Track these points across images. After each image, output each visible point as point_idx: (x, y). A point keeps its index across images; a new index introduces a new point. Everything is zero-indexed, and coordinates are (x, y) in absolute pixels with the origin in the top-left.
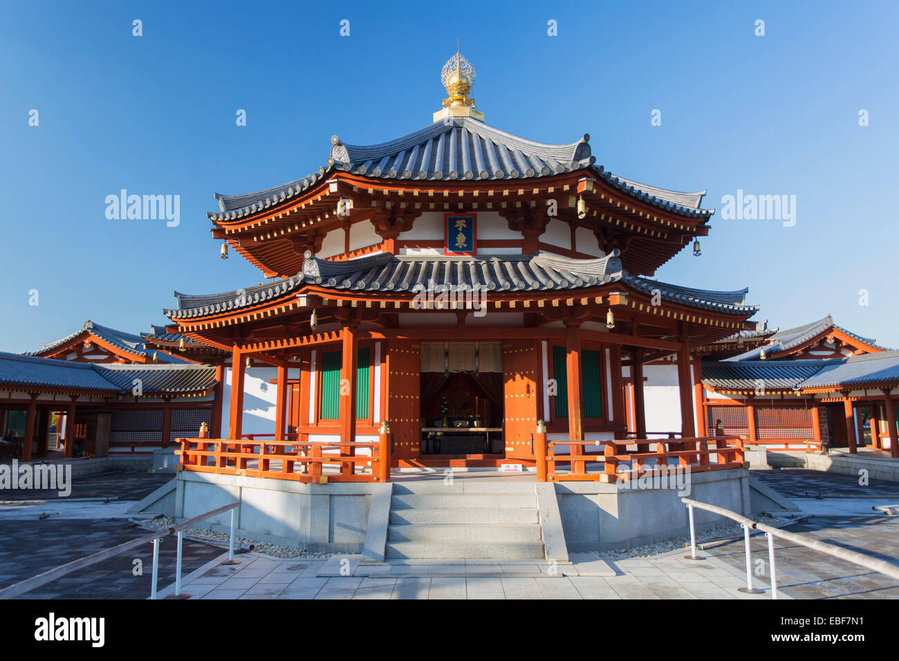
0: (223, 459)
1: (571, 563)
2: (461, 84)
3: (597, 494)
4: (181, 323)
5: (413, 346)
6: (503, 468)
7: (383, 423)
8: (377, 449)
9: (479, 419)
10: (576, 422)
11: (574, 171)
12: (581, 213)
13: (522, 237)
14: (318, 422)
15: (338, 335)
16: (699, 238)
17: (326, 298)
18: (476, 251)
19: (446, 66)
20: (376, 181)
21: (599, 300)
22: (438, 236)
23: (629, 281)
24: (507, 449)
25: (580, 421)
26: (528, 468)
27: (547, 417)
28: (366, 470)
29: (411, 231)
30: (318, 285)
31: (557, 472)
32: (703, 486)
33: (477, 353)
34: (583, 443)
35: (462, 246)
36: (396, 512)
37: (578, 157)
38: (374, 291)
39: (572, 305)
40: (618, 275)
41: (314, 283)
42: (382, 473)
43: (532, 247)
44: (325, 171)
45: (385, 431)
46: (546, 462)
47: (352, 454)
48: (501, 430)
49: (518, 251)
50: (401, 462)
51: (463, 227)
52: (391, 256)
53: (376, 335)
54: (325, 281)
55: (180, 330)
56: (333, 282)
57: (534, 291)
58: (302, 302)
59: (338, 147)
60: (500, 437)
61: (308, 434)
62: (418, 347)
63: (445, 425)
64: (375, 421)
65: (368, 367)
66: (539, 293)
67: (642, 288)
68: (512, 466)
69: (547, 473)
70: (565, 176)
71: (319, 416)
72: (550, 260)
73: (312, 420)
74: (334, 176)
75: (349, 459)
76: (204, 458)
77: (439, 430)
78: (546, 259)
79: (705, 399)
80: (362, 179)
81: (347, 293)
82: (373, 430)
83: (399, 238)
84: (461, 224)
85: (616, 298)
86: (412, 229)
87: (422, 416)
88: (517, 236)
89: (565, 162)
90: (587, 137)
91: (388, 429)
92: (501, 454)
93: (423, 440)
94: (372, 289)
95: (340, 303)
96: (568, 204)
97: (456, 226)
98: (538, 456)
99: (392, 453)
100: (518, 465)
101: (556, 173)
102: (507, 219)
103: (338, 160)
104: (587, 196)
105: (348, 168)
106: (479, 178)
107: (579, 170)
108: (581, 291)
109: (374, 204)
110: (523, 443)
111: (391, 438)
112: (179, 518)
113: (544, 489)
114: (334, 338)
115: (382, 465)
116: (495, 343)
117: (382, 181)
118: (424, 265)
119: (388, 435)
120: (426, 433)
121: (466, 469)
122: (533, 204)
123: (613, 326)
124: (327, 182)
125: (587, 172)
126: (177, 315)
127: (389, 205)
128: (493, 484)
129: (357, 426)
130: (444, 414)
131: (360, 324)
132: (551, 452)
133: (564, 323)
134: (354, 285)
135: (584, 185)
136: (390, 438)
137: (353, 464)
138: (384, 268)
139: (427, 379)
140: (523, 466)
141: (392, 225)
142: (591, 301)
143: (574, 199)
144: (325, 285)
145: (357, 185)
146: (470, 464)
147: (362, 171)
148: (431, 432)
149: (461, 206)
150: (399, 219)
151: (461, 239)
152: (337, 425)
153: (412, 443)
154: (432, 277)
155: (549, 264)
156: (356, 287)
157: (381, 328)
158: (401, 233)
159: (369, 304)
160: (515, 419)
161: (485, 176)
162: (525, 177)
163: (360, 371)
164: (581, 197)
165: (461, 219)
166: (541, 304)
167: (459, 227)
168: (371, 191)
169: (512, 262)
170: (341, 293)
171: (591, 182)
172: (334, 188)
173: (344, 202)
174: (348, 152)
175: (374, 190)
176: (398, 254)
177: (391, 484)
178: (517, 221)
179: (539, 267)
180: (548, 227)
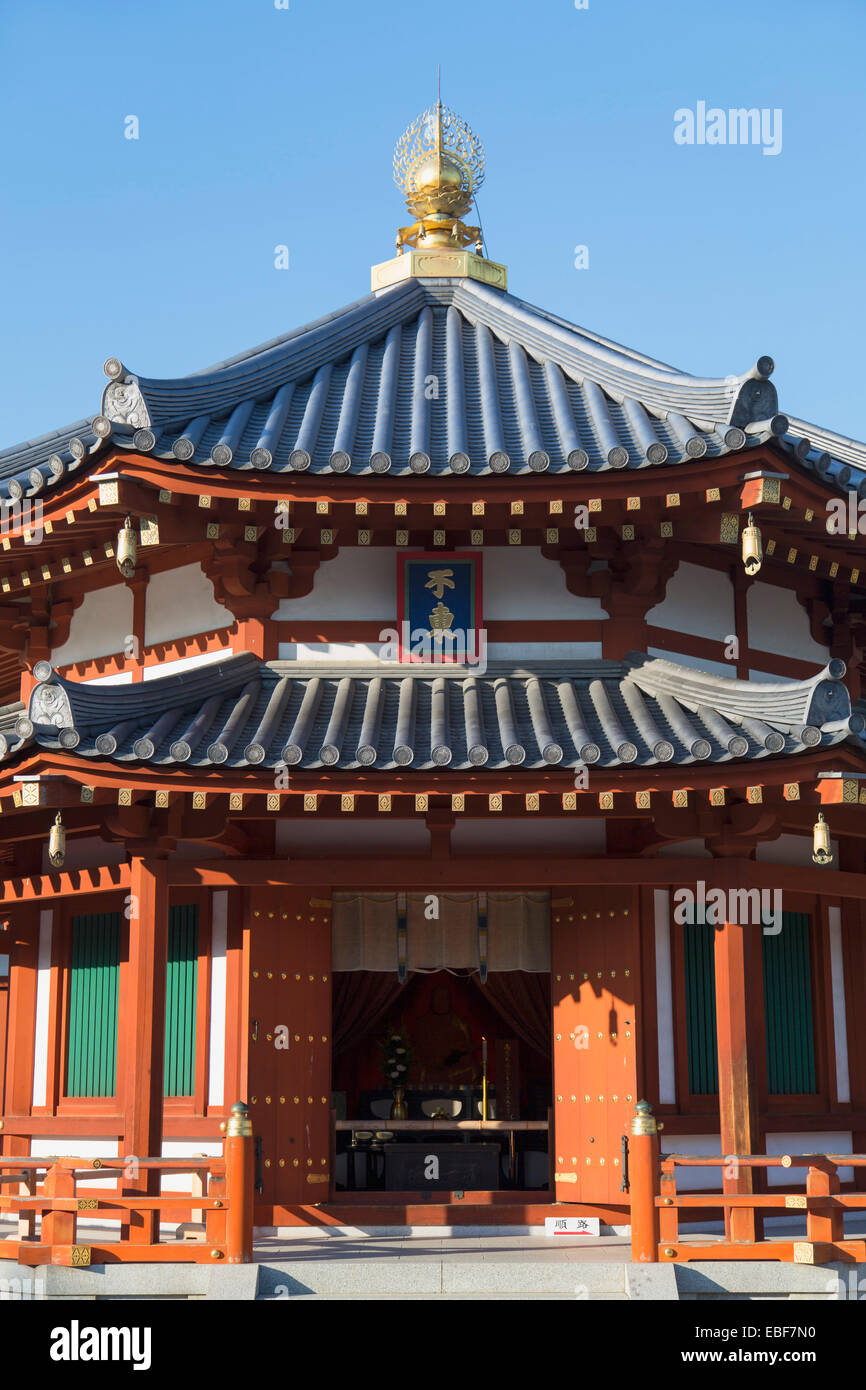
2: (444, 186)
3: (785, 1294)
5: (314, 903)
6: (549, 1228)
7: (235, 1109)
8: (219, 1177)
10: (738, 1107)
11: (732, 454)
12: (752, 560)
13: (602, 615)
14: (57, 1103)
15: (116, 878)
17: (91, 784)
19: (404, 139)
20: (218, 476)
21: (792, 791)
22: (378, 608)
24: (559, 1177)
25: (747, 1104)
26: (615, 1228)
27: (667, 1093)
28: (187, 1234)
29: (308, 597)
30: (71, 753)
31: (682, 1237)
33: (483, 922)
34: (759, 1161)
37: (741, 418)
38: (213, 768)
39: (723, 803)
40: (840, 729)
41: (58, 746)
42: (230, 1240)
43: (629, 643)
44: (87, 449)
45: (241, 1129)
46: (656, 1211)
47: (154, 1188)
48: (544, 1126)
49: (592, 650)
50: (278, 1211)
51: (446, 587)
52: (255, 664)
53: (211, 878)
54: (88, 739)
56: (109, 742)
57: (623, 767)
58: (28, 795)
59: (120, 388)
60: (542, 1144)
61: (30, 1137)
62: (327, 904)
63: (398, 1111)
64: (212, 1103)
65: (194, 958)
66: (636, 773)
68: (572, 1223)
69: (657, 1238)
70: (708, 465)
71: (59, 1089)
72: (673, 678)
73: (41, 1096)
74: (109, 463)
75: (144, 1204)
77: (380, 1125)
78: (665, 676)
80: (181, 470)
81: (143, 771)
82: (205, 1125)
83: (279, 616)
84: (440, 580)
85: (836, 788)
86: (313, 592)
87: (336, 1084)
88: (590, 610)
89: (711, 426)
90: (766, 365)
91: (248, 1124)
92: (545, 1191)
93: (338, 1153)
94: (207, 762)
95: (125, 798)
96: (718, 532)
97: (429, 585)
98: (637, 1198)
99: (257, 1188)
100: (587, 1220)
101: (685, 458)
102: (563, 565)
103: (120, 420)
104: (765, 517)
105: (148, 443)
106: (487, 471)
107: (744, 450)
108: (746, 767)
109: (213, 531)
110: (602, 1161)
111: (255, 1149)
113: (649, 1279)
114: (107, 884)
115: (232, 1219)
116: (530, 893)
117: (233, 476)
118: (342, 687)
119: (246, 1139)
120: (346, 1135)
121: (446, 1231)
122: (628, 533)
123: (830, 859)
124: (93, 478)
125: (766, 456)
127: (251, 534)
128: (517, 1266)
129: (165, 1116)
130: (395, 1081)
131: (174, 846)
132: (668, 1187)
133: (708, 845)
134: (162, 750)
135: (757, 491)
136: (252, 1147)
137: (156, 1215)
138: (237, 697)
139: (349, 990)
140: (602, 1223)
141: (258, 581)
142: (773, 794)
143: (735, 521)
144: (86, 753)
145: (170, 487)
146: (458, 1218)
147: (183, 450)
148: (360, 1129)
149: (439, 538)
150: (279, 566)
151: (441, 619)
152: (108, 1111)
153: (310, 1162)
154: (364, 725)
155: (672, 689)
156: (167, 754)
157: (230, 858)
158: (283, 603)
159: (199, 800)
160: (580, 1098)
161: (503, 464)
162: (606, 467)
163: (173, 969)
164: (750, 518)
165: (442, 567)
166: (643, 799)
167: (435, 588)
168: (205, 502)
169: (572, 680)
170: (130, 771)
171: (776, 479)
172: (109, 495)
173: (136, 529)
174: (146, 400)
175: (214, 499)
176: (276, 657)
177: (253, 1268)
178: (590, 571)
179: (644, 695)
180: (671, 586)
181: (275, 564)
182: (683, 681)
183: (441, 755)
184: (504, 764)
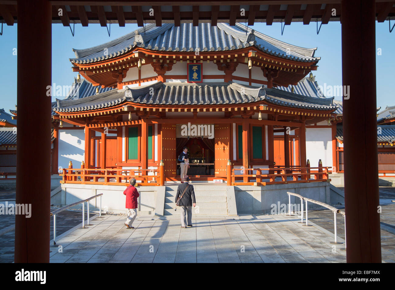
0: (86, 177)
1: (238, 216)
3: (252, 191)
4: (60, 114)
5: (173, 126)
6: (214, 181)
7: (160, 161)
8: (158, 172)
9: (204, 159)
10: (246, 161)
11: (247, 47)
12: (250, 66)
13: (224, 74)
14: (127, 160)
15: (138, 122)
16: (312, 72)
17: (135, 107)
18: (202, 80)
20: (156, 52)
21: (255, 108)
22: (184, 73)
23: (268, 99)
24: (216, 173)
26: (225, 181)
27: (235, 158)
29: (171, 71)
30: (132, 102)
32: (304, 189)
34: (249, 169)
35: (196, 79)
36: (167, 198)
37: (249, 40)
38: (156, 104)
39: (243, 110)
40: (263, 97)
41: (130, 101)
42: (161, 181)
43: (229, 79)
44: (132, 47)
46: (231, 177)
47: (147, 174)
48: (213, 164)
49: (222, 80)
50: (167, 179)
51: (196, 69)
52: (162, 83)
54: (135, 99)
55: (60, 118)
56: (139, 100)
57: (226, 104)
58: (125, 109)
59: (138, 35)
60: (213, 167)
61: (122, 167)
62: (175, 126)
64: (155, 160)
65: (152, 136)
66: (228, 105)
67: (275, 102)
68: (218, 180)
69: (231, 182)
70: (242, 50)
71: (127, 158)
72: (236, 87)
73: (124, 159)
74: (136, 49)
75: (145, 177)
76: (76, 177)
78: (235, 86)
79: (338, 148)
80: (149, 50)
81: (144, 105)
83: (166, 74)
84: (195, 68)
85: (262, 107)
88: (222, 73)
89: (243, 41)
90: (253, 31)
91: (163, 163)
92: (213, 175)
95: (142, 109)
96: (244, 61)
98: (228, 176)
99: (164, 175)
100: (221, 180)
101: (238, 48)
102: (217, 65)
103: (138, 41)
104: (252, 59)
105: (143, 46)
106: (203, 51)
107: (249, 47)
108: (247, 104)
109: (154, 61)
110: (223, 170)
112: (64, 205)
117: (158, 52)
118: (178, 87)
119: (163, 166)
122: (228, 61)
123: (261, 119)
124: (133, 52)
125: (253, 48)
126: (60, 110)
127: (161, 61)
129: (148, 163)
132: (233, 174)
134: (147, 101)
135: (251, 54)
137: (147, 179)
138: (159, 90)
140: (223, 180)
141: (162, 68)
142: (252, 108)
143: (247, 59)
144: (135, 102)
145: (147, 54)
147: (149, 46)
149: (195, 62)
151: (195, 75)
152: (137, 162)
153: (173, 170)
154: (182, 95)
155: (236, 88)
156: (149, 102)
157: (158, 118)
158: (166, 72)
159: (154, 110)
160: (219, 159)
161: (206, 50)
162: (224, 50)
163: (149, 138)
164: (250, 59)
165: (195, 66)
166: (230, 109)
167: (194, 69)
168: (153, 56)
169: (219, 86)
170: (142, 105)
171: (254, 52)
172: (137, 55)
173: (141, 61)
174: (142, 37)
175: (155, 56)
176: (165, 82)
177: (165, 187)
178: (222, 66)
179: (231, 89)
180: (237, 68)
181: (165, 65)
182: (238, 87)
183: (195, 102)
184: (206, 104)
